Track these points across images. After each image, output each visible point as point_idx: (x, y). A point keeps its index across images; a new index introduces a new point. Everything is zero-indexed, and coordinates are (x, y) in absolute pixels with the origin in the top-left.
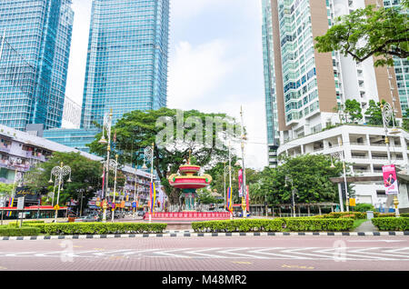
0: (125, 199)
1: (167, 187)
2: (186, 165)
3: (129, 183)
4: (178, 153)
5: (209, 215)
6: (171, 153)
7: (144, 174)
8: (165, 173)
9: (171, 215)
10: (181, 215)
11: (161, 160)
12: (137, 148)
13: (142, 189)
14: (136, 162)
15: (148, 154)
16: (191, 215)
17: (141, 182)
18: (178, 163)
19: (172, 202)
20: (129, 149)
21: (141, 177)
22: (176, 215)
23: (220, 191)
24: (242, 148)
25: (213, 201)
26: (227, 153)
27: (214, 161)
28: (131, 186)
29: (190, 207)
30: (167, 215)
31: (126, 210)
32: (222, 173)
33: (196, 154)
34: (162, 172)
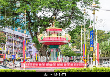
0: (7, 53)
1: (37, 44)
2: (51, 27)
3: (9, 41)
4: (46, 19)
5: (69, 65)
6: (40, 19)
7: (20, 34)
8: (36, 33)
9: (40, 64)
10: (47, 64)
11: (33, 24)
12: (14, 14)
13: (20, 45)
14: (14, 25)
15: (22, 19)
16: (55, 65)
17: (18, 40)
18: (45, 26)
19: (41, 55)
20: (8, 15)
21: (18, 37)
22: (44, 64)
23: (79, 47)
24: (94, 14)
25: (73, 55)
26: (83, 18)
27: (73, 25)
28: (11, 43)
29: (54, 58)
30: (37, 64)
31: (8, 61)
32: (79, 34)
33: (59, 19)
34: (33, 32)
